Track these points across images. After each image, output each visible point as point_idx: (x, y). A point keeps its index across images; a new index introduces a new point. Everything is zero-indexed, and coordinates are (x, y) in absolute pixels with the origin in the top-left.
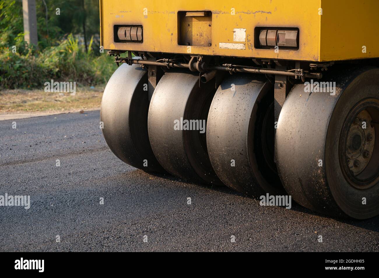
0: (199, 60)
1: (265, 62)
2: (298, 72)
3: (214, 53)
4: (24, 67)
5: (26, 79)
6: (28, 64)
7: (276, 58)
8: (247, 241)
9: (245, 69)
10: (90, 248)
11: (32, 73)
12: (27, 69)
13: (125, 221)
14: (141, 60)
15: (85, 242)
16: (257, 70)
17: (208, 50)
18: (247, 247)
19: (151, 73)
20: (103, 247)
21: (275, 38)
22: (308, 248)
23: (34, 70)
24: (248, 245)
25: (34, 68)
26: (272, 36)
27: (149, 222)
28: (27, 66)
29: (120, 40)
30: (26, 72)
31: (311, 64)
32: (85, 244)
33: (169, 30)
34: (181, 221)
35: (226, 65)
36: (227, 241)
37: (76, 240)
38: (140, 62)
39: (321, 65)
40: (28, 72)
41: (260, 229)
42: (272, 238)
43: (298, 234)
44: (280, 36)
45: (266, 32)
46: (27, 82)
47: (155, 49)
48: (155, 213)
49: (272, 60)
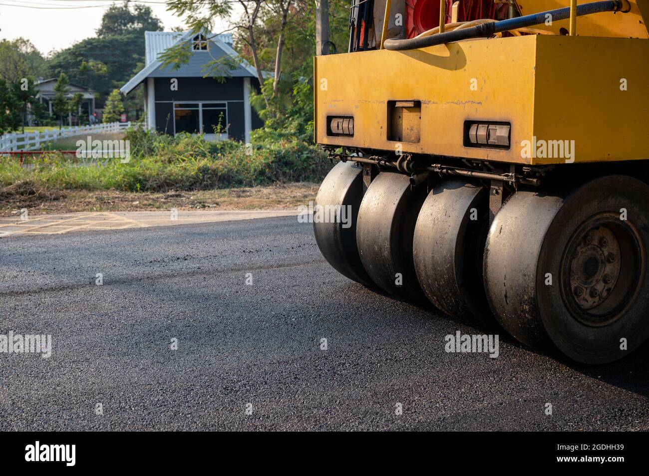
0: (408, 159)
1: (476, 163)
2: (510, 177)
3: (422, 150)
4: (312, 158)
5: (313, 170)
6: (316, 154)
7: (486, 158)
8: (509, 382)
9: (457, 171)
10: (320, 375)
11: (320, 165)
12: (315, 161)
13: (369, 345)
14: (356, 157)
15: (316, 367)
16: (469, 173)
17: (416, 147)
18: (507, 390)
19: (365, 173)
20: (335, 375)
21: (485, 134)
22: (584, 397)
23: (323, 161)
24: (508, 386)
25: (322, 159)
26: (482, 131)
27: (397, 348)
28: (315, 156)
29: (334, 133)
30: (313, 164)
31: (524, 168)
32: (315, 370)
33: (379, 123)
34: (435, 349)
35: (435, 165)
36: (483, 379)
37: (307, 364)
38: (353, 159)
39: (536, 169)
40: (315, 164)
41: (529, 367)
42: (541, 380)
43: (577, 378)
44: (491, 132)
45: (476, 127)
46: (314, 174)
47: (364, 144)
48: (408, 337)
49: (483, 161)
